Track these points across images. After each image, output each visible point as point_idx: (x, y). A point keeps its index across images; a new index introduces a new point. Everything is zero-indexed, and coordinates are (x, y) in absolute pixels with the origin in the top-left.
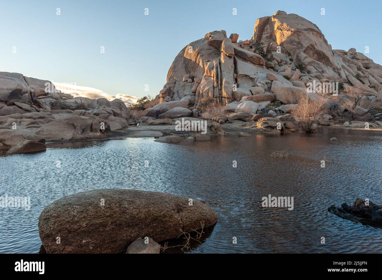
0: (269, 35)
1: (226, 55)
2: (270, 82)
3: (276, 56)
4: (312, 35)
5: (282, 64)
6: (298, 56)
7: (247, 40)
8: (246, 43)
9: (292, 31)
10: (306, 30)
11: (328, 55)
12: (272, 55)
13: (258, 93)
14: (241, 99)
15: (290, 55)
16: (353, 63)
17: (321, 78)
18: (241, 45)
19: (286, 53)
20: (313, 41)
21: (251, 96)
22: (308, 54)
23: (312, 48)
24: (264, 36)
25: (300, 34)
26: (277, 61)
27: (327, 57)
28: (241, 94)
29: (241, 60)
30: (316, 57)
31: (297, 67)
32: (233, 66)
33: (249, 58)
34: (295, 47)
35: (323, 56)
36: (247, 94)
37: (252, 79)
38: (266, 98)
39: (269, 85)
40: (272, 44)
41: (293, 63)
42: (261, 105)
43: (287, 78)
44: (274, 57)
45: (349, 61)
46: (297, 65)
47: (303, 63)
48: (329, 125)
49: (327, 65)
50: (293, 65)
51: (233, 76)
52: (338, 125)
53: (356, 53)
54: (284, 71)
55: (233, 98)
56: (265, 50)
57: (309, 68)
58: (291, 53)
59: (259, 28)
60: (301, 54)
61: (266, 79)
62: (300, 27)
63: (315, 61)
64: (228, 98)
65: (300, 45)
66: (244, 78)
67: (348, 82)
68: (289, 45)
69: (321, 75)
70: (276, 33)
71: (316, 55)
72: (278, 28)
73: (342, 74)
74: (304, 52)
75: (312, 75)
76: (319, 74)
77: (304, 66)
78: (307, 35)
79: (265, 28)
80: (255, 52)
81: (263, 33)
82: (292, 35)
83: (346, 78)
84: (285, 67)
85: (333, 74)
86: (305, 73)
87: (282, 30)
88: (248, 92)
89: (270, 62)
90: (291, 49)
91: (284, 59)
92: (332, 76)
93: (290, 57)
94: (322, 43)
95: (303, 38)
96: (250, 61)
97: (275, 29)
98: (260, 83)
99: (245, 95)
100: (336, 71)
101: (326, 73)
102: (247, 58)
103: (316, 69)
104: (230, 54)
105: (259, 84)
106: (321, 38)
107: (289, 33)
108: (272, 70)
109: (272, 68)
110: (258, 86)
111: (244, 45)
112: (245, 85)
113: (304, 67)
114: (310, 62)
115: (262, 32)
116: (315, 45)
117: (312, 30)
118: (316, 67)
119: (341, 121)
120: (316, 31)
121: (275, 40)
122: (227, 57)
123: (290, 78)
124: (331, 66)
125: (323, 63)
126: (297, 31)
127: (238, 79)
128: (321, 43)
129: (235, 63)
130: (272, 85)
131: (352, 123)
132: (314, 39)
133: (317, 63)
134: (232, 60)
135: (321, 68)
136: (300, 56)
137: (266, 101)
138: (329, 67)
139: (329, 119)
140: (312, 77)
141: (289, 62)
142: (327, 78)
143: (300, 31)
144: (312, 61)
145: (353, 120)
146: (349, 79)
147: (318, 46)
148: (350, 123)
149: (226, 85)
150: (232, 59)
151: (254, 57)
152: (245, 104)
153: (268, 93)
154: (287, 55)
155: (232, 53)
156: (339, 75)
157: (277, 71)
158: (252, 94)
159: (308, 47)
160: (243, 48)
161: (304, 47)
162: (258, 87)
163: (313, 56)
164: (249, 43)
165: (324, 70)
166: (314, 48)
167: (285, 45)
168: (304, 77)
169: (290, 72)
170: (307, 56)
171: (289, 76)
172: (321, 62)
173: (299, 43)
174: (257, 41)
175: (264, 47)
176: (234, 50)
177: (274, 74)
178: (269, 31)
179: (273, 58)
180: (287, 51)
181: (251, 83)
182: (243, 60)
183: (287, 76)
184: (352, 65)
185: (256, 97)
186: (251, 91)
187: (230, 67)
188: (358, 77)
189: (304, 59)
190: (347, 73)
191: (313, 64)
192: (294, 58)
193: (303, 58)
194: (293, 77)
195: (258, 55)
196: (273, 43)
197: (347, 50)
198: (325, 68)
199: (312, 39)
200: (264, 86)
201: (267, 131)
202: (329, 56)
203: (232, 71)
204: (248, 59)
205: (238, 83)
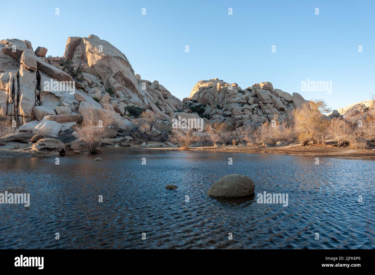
0: (80, 55)
1: (27, 68)
2: (78, 102)
3: (87, 77)
4: (120, 63)
5: (93, 86)
6: (108, 81)
7: (58, 57)
8: (56, 59)
9: (102, 56)
10: (115, 57)
11: (134, 83)
12: (83, 76)
13: (63, 113)
14: (42, 119)
15: (100, 78)
16: (155, 92)
17: (128, 103)
18: (50, 60)
19: (97, 76)
20: (122, 69)
21: (55, 115)
22: (117, 79)
23: (120, 74)
24: (75, 56)
25: (110, 60)
26: (88, 83)
27: (133, 84)
28: (44, 113)
29: (47, 76)
30: (124, 83)
31: (107, 91)
32: (36, 81)
33: (56, 75)
34: (106, 71)
35: (130, 84)
36: (50, 114)
37: (58, 98)
38: (72, 119)
39: (76, 106)
40: (83, 65)
41: (103, 86)
42: (65, 126)
43: (97, 100)
44: (85, 78)
45: (152, 90)
46: (107, 88)
47: (112, 87)
48: (129, 146)
49: (133, 92)
50: (103, 88)
51: (34, 93)
52: (136, 146)
53: (158, 85)
54: (94, 93)
55: (32, 117)
56: (75, 69)
57: (118, 92)
58: (101, 77)
59: (70, 46)
60: (110, 79)
61: (73, 99)
62: (110, 53)
63: (123, 87)
64: (26, 117)
65: (110, 70)
66: (48, 96)
67: (150, 108)
68: (99, 68)
69: (128, 100)
70: (87, 55)
71: (124, 82)
72: (89, 51)
73: (145, 101)
74: (114, 77)
75: (121, 99)
76: (126, 99)
77: (113, 90)
78: (116, 62)
79: (77, 48)
80: (63, 70)
81: (75, 53)
82: (102, 59)
83: (148, 105)
84: (95, 89)
85: (138, 101)
86: (114, 97)
87: (93, 54)
88: (52, 112)
89: (80, 83)
90: (102, 72)
91: (95, 82)
92: (137, 102)
93: (101, 80)
94: (130, 72)
95: (112, 65)
96: (57, 79)
97: (86, 51)
98: (66, 102)
99: (48, 114)
100: (141, 98)
101: (132, 99)
102: (54, 74)
103: (124, 95)
104: (31, 68)
105: (65, 104)
106: (128, 67)
107: (100, 57)
108: (83, 90)
109: (83, 89)
110: (64, 105)
111: (53, 61)
112: (50, 103)
113: (113, 92)
114: (118, 88)
115: (74, 51)
116: (123, 72)
117: (121, 59)
118: (124, 92)
119: (140, 142)
120: (124, 61)
121: (86, 62)
122: (27, 70)
123: (100, 100)
124: (137, 93)
125: (130, 89)
126: (107, 57)
127: (40, 97)
128: (128, 72)
129: (39, 79)
130: (79, 105)
131: (148, 143)
132: (122, 67)
133: (125, 89)
134: (34, 75)
135: (128, 94)
136: (109, 80)
137: (72, 121)
138: (135, 93)
139: (130, 140)
140: (120, 101)
141: (100, 85)
142: (134, 104)
143: (110, 57)
144: (121, 87)
145: (149, 141)
146: (151, 106)
147: (126, 73)
148: (147, 144)
149: (24, 102)
150: (34, 73)
151: (61, 75)
152: (45, 124)
153: (74, 114)
154: (98, 78)
155: (33, 67)
156: (143, 102)
157: (87, 92)
158: (57, 114)
159: (117, 73)
160: (51, 64)
161: (114, 73)
162: (64, 107)
163: (121, 82)
164: (59, 60)
165: (130, 96)
166: (123, 75)
167: (96, 68)
168: (114, 100)
169: (100, 95)
170: (116, 81)
171: (99, 99)
172: (129, 88)
173: (109, 68)
174: (68, 60)
175: (75, 66)
176: (36, 64)
177: (82, 95)
178: (80, 51)
179: (83, 78)
180: (98, 74)
181: (56, 102)
182: (48, 77)
183: (96, 98)
184: (155, 94)
185: (60, 117)
186: (55, 110)
187: (31, 82)
188: (157, 104)
189: (114, 84)
190: (150, 101)
191: (121, 90)
192: (105, 82)
193: (112, 83)
194: (103, 100)
195: (66, 74)
196: (85, 64)
197: (152, 82)
198: (132, 94)
199: (121, 67)
200: (71, 106)
201: (41, 153)
202: (135, 85)
203: (34, 87)
204: (54, 77)
205: (41, 101)
